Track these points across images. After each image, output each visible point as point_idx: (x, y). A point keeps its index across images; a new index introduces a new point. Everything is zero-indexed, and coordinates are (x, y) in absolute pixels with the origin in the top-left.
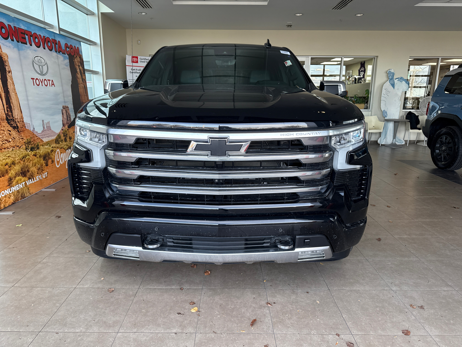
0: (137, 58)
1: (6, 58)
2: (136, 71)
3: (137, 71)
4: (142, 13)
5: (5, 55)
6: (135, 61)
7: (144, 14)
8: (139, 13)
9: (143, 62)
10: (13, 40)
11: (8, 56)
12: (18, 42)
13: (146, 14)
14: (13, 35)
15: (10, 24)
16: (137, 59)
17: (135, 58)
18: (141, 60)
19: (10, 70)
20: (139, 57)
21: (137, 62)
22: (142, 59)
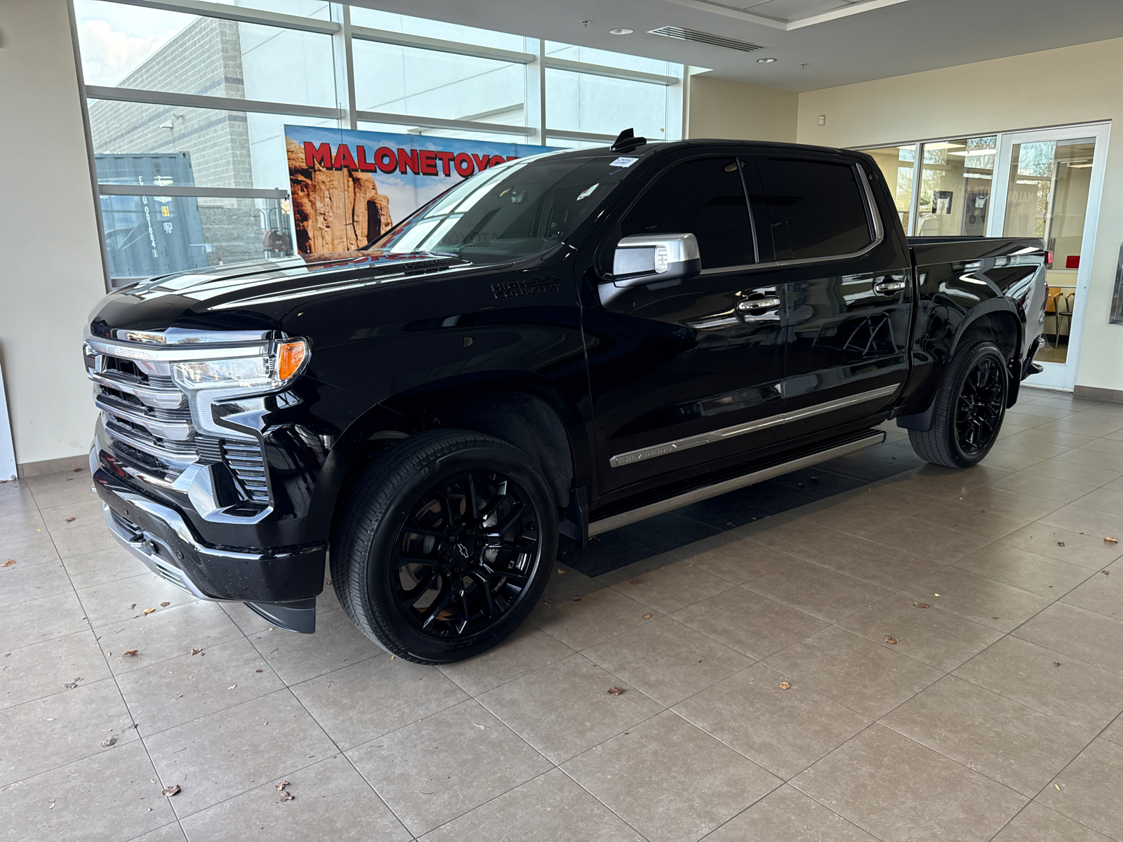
1: (384, 203)
4: (766, 60)
5: (382, 199)
7: (770, 60)
10: (404, 172)
11: (388, 200)
12: (416, 173)
13: (775, 60)
14: (406, 163)
15: (401, 147)
19: (389, 221)
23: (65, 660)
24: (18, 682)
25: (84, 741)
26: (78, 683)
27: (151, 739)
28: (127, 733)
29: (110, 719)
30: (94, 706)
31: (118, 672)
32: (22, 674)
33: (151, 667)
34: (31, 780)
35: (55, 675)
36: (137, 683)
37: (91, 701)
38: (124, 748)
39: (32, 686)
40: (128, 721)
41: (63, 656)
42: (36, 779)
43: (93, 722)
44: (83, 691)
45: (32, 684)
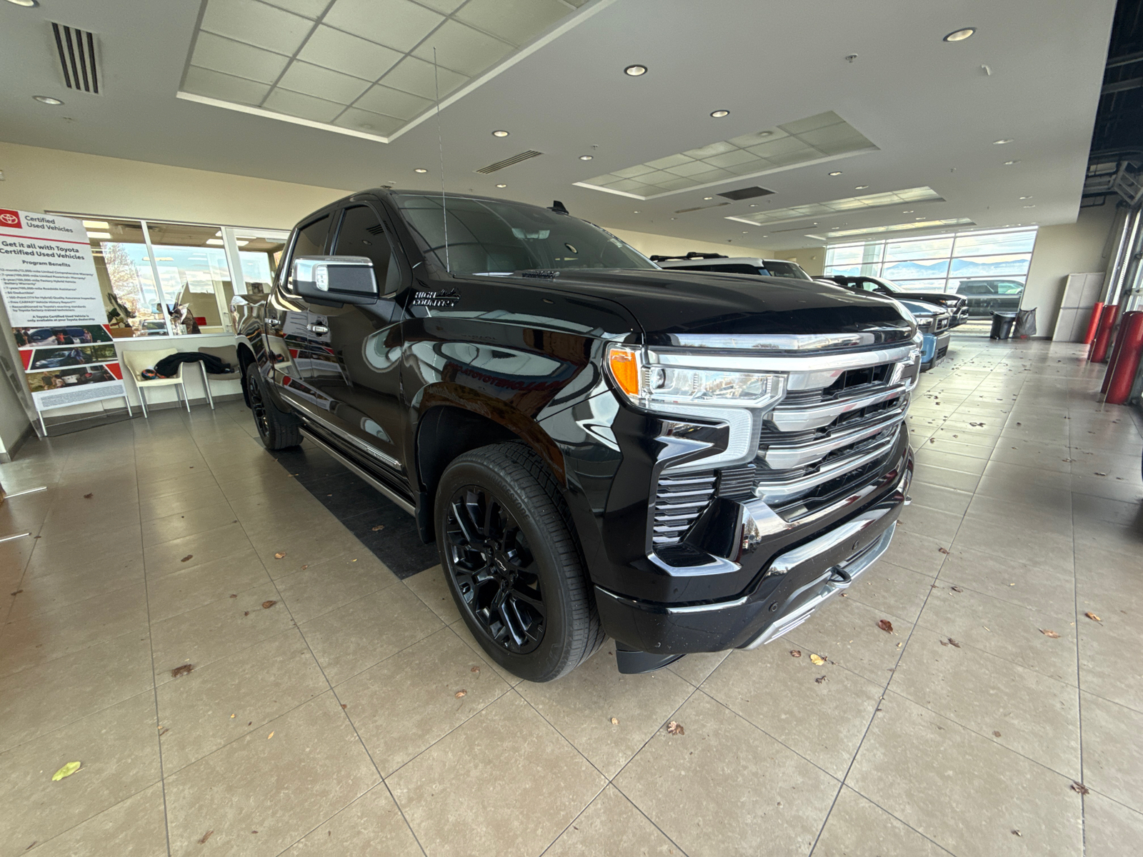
0: (16, 214)
2: (19, 248)
3: (22, 248)
6: (10, 222)
7: (52, 102)
8: (35, 97)
9: (37, 226)
16: (14, 217)
17: (8, 215)
18: (31, 221)
20: (22, 214)
21: (18, 225)
22: (32, 219)
23: (941, 672)
24: (999, 685)
25: (972, 601)
26: (946, 641)
27: (931, 574)
28: (942, 586)
29: (944, 600)
30: (949, 615)
31: (909, 625)
32: (992, 692)
33: (883, 609)
34: (1020, 603)
35: (961, 665)
36: (905, 608)
37: (948, 620)
38: (951, 581)
39: (988, 670)
40: (934, 591)
41: (940, 678)
42: (1016, 602)
43: (958, 606)
44: (947, 631)
45: (987, 672)
